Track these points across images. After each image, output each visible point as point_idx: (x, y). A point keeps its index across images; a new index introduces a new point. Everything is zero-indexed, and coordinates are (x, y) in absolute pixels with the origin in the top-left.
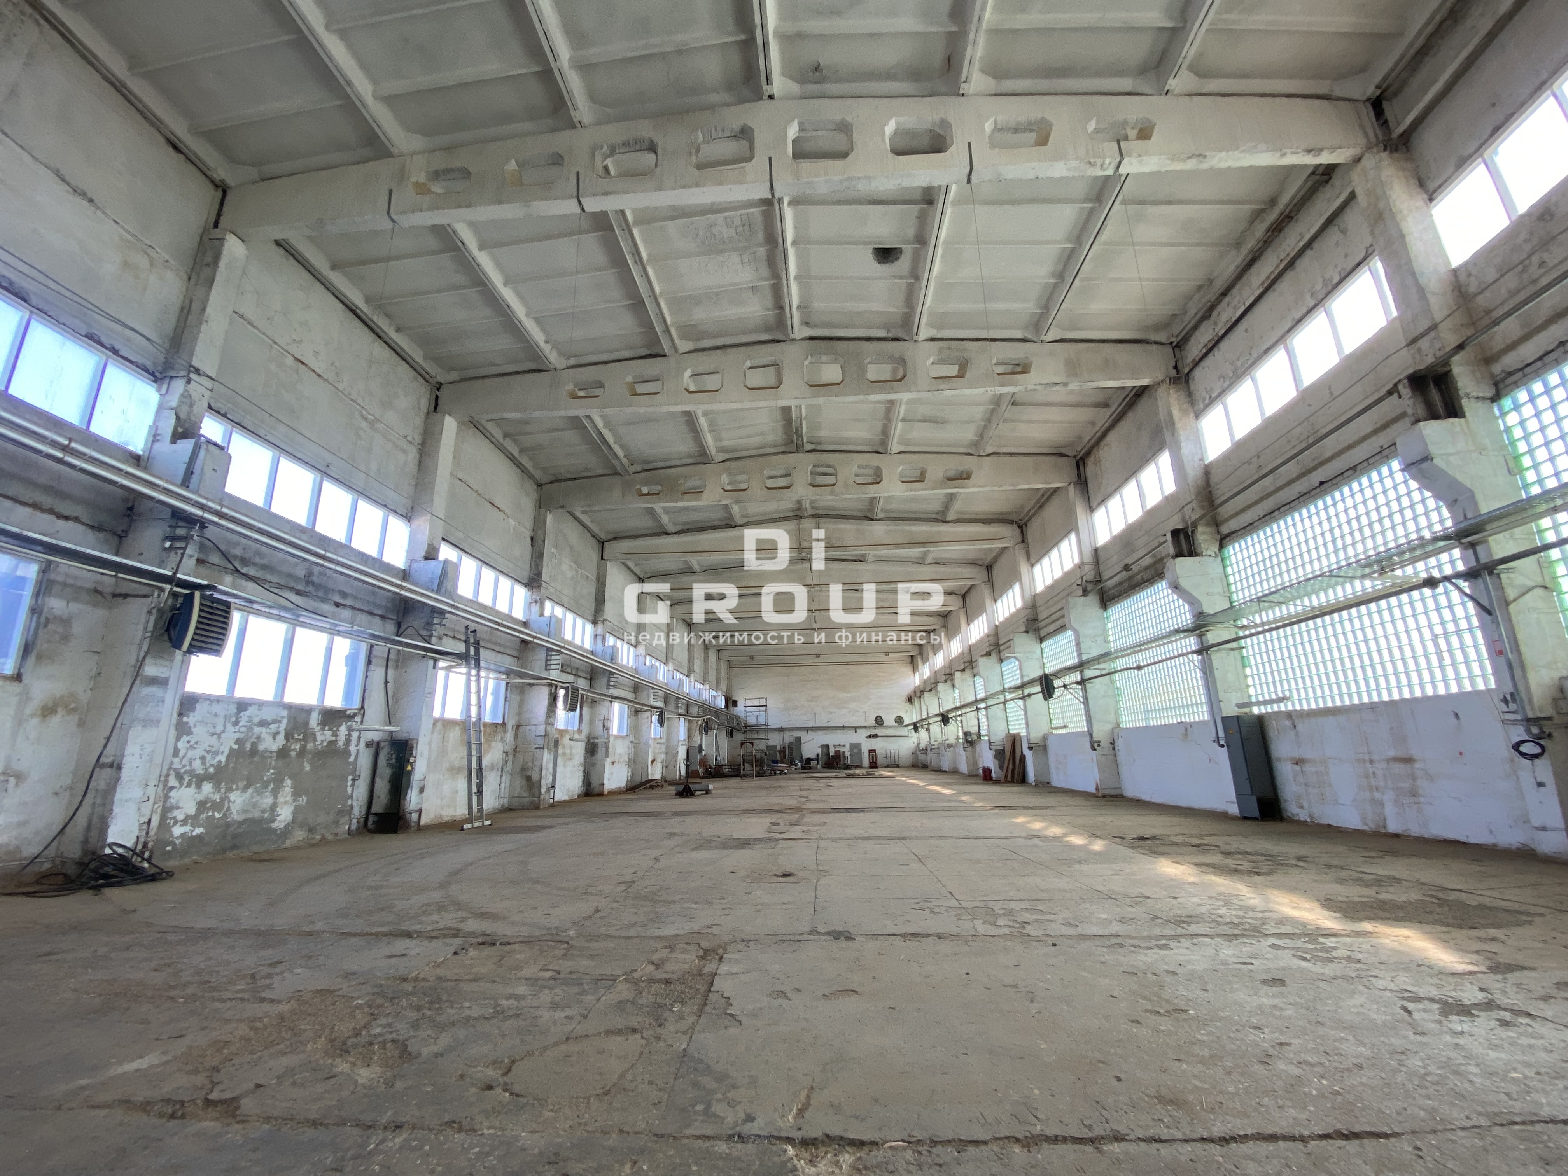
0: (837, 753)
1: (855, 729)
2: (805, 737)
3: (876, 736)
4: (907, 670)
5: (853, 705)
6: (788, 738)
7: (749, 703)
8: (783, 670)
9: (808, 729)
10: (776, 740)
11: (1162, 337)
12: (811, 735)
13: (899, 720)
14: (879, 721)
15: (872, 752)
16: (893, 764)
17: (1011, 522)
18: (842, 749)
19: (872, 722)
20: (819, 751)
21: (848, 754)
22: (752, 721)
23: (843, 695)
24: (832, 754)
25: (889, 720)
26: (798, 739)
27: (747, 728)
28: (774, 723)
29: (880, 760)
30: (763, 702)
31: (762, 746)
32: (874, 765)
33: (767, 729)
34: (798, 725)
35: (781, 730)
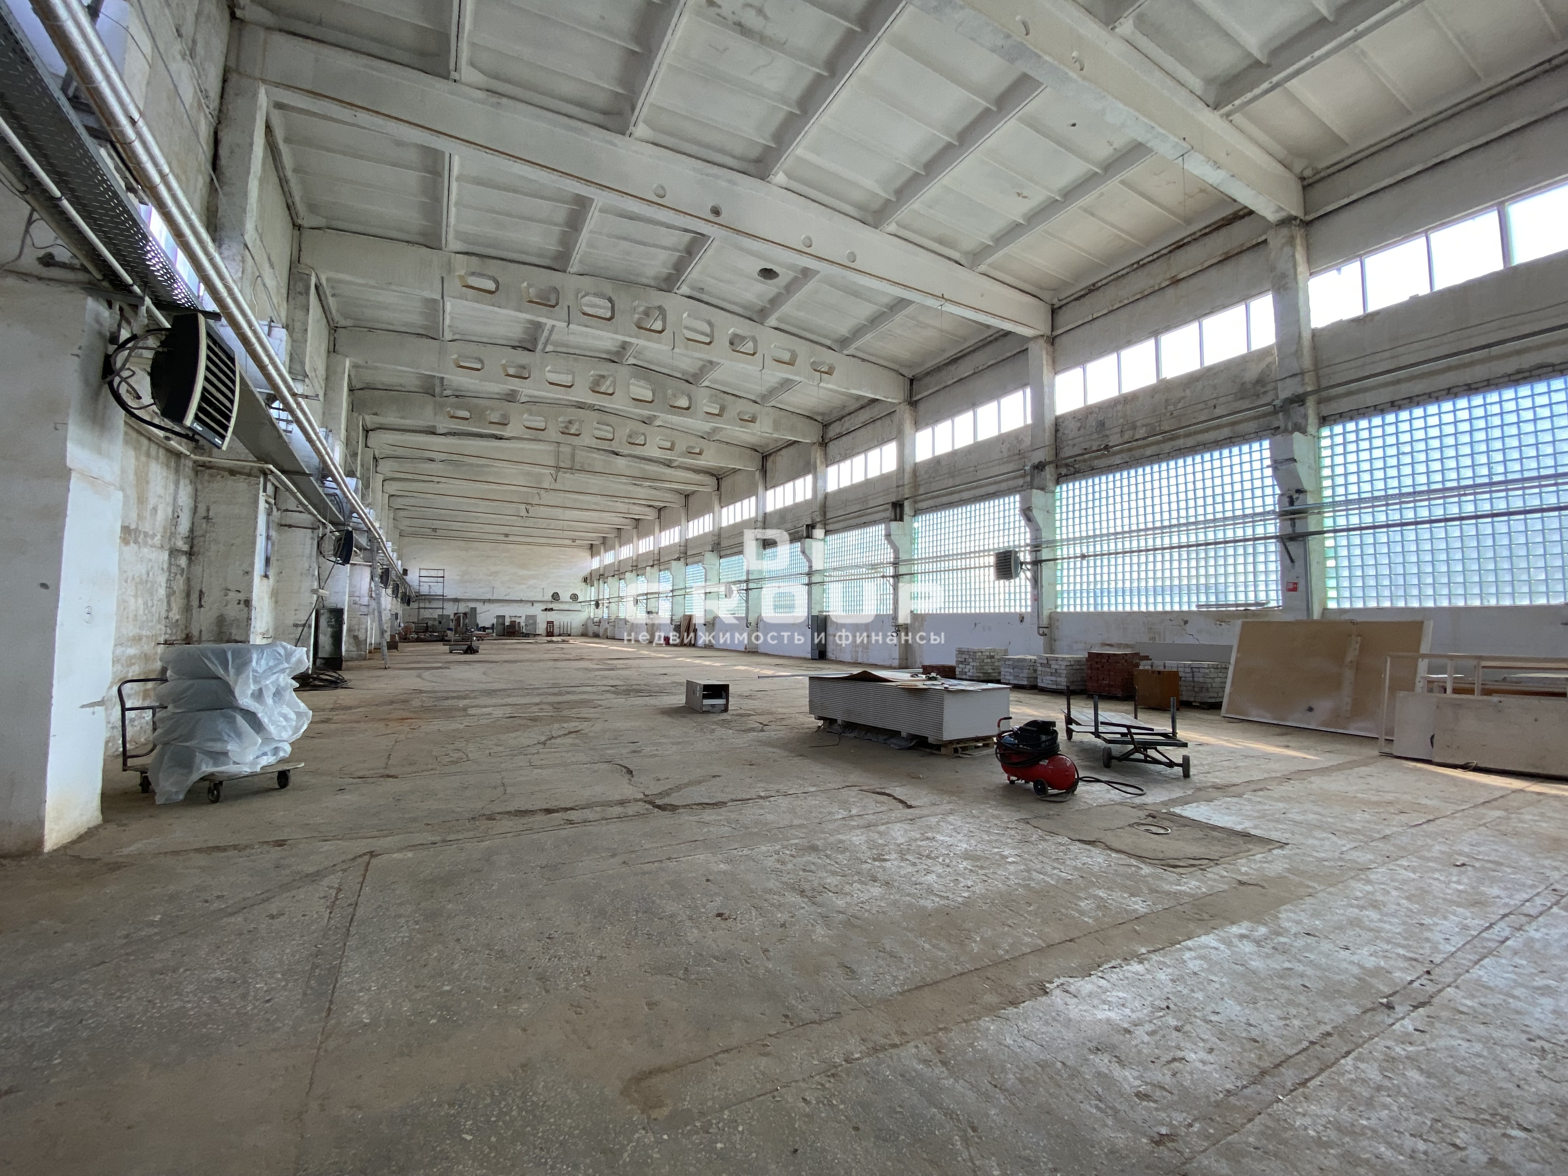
0: (513, 624)
1: (533, 603)
2: (480, 608)
3: (552, 610)
4: (587, 554)
5: (532, 582)
6: (462, 608)
7: (423, 573)
8: (462, 544)
9: (484, 601)
10: (450, 610)
11: (819, 418)
12: (488, 606)
13: (574, 597)
14: (556, 597)
15: (550, 623)
16: (566, 634)
17: (713, 475)
18: (518, 620)
19: (549, 597)
20: (495, 621)
21: (523, 624)
22: (424, 590)
23: (525, 572)
24: (507, 623)
25: (565, 596)
26: (474, 610)
27: (420, 597)
28: (450, 593)
29: (556, 631)
30: (441, 574)
31: (436, 614)
32: (550, 634)
33: (443, 599)
34: (474, 597)
35: (456, 600)
